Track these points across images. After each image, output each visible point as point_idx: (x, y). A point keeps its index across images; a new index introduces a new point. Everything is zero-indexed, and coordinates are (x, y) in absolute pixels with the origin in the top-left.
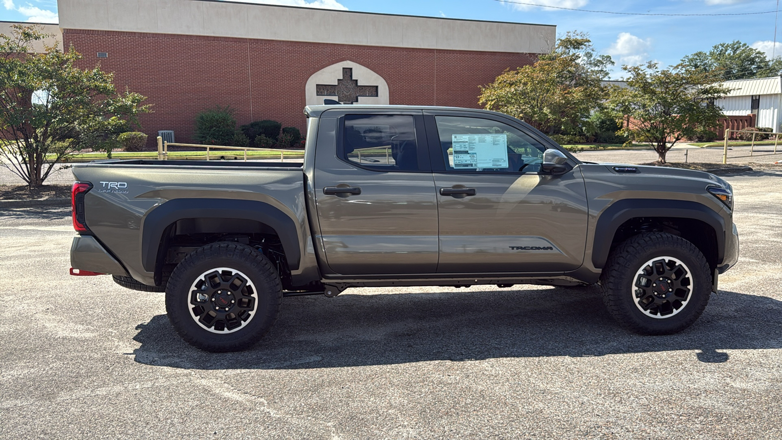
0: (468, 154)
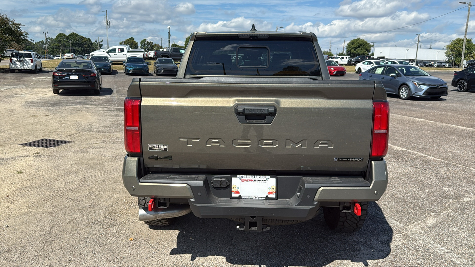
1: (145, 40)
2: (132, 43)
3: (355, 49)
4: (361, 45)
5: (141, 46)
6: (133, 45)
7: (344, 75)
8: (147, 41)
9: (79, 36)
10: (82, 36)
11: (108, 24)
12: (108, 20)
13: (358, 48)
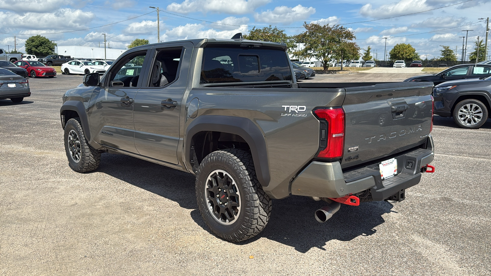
3: (37, 47)
4: (43, 43)
7: (54, 77)
13: (40, 46)
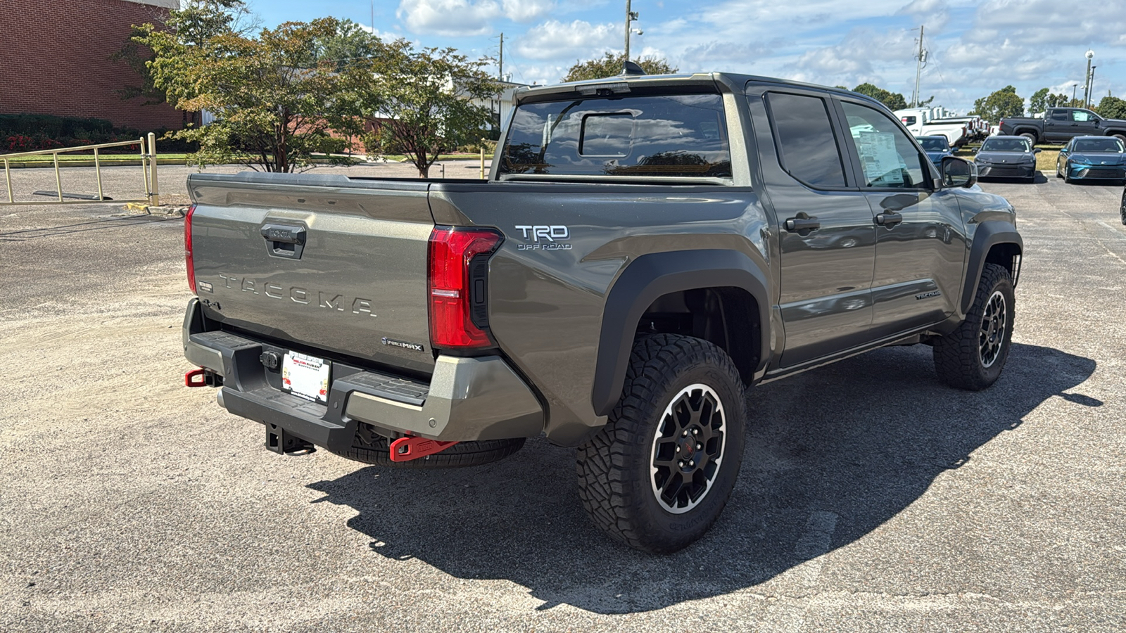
0: (874, 161)
1: (1045, 91)
2: (1007, 101)
5: (1033, 106)
6: (1010, 107)
8: (1049, 93)
9: (877, 90)
10: (884, 91)
11: (923, 58)
12: (923, 48)
